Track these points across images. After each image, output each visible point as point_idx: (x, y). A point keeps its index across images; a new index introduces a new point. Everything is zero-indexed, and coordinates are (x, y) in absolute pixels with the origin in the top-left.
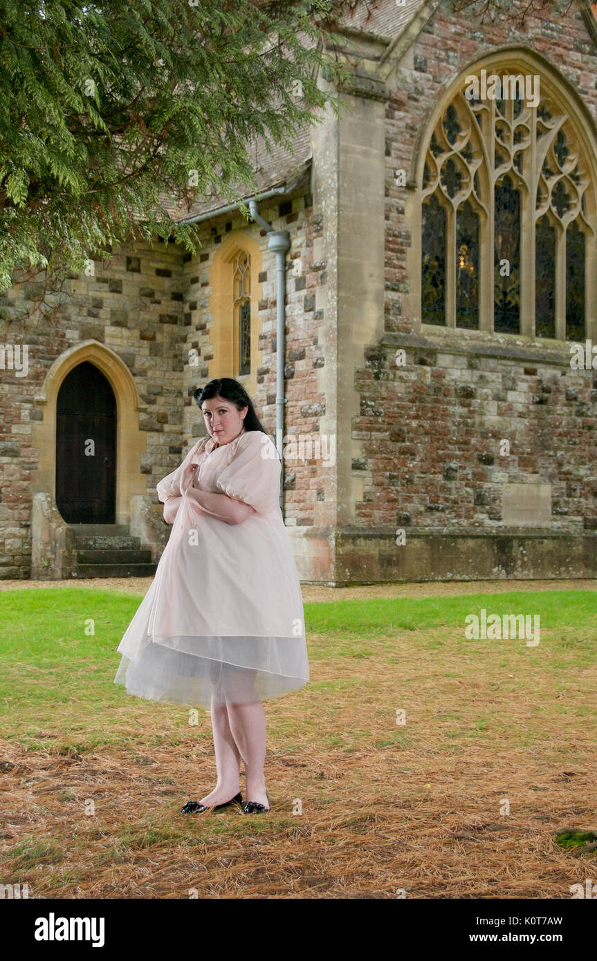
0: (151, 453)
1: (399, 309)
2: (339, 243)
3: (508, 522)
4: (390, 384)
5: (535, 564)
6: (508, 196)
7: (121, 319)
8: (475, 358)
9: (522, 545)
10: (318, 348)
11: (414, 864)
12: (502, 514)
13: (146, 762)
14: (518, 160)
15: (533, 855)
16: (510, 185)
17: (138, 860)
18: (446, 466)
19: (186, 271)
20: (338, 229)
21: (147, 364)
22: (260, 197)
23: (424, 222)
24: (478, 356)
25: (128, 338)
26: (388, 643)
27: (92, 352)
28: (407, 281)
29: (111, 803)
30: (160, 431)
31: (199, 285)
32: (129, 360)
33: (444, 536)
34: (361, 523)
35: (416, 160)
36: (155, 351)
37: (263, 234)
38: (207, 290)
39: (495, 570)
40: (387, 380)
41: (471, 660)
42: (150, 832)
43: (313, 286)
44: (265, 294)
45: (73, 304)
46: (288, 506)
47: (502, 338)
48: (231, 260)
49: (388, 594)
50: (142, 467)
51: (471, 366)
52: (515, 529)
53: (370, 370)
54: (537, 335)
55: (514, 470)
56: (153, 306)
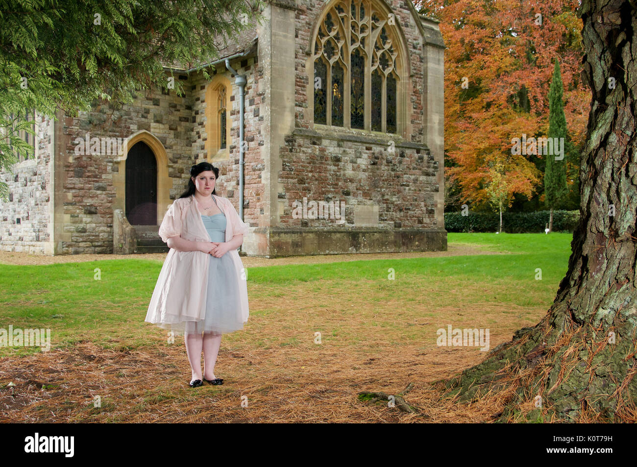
0: (175, 189)
1: (303, 116)
2: (271, 82)
3: (357, 224)
4: (297, 154)
5: (370, 246)
6: (358, 60)
7: (159, 119)
8: (341, 141)
9: (364, 236)
10: (261, 136)
11: (289, 412)
12: (354, 221)
13: (164, 355)
14: (363, 41)
15: (347, 405)
16: (359, 54)
17: (152, 410)
18: (326, 196)
19: (193, 94)
20: (271, 75)
21: (173, 143)
22: (230, 57)
23: (316, 71)
24: (342, 140)
25: (163, 129)
26: (293, 289)
27: (144, 136)
28: (307, 102)
29: (143, 378)
30: (180, 177)
31: (200, 101)
32: (164, 140)
33: (324, 232)
34: (282, 225)
35: (311, 40)
36: (177, 136)
37: (233, 76)
38: (204, 105)
39: (350, 249)
40: (296, 152)
41: (334, 297)
42: (159, 395)
43: (258, 104)
44: (234, 107)
45: (134, 112)
46: (245, 216)
47: (355, 131)
48: (217, 89)
49: (296, 262)
50: (170, 196)
51: (339, 146)
52: (361, 228)
53: (288, 147)
54: (372, 130)
55: (360, 198)
56: (176, 113)
